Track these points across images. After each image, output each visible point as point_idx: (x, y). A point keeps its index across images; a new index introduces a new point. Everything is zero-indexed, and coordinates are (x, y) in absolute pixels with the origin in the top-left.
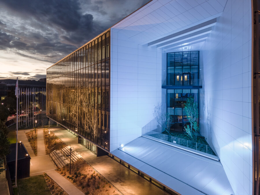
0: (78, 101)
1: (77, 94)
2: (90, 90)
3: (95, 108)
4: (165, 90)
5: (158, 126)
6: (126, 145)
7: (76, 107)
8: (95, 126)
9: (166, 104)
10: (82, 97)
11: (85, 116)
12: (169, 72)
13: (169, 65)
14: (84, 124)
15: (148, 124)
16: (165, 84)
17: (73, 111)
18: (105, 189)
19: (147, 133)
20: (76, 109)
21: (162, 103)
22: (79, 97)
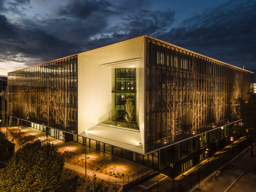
0: (48, 102)
1: (48, 96)
2: (61, 94)
3: (65, 106)
4: (114, 93)
5: (109, 117)
6: (88, 130)
7: (47, 106)
8: (65, 119)
9: (115, 103)
10: (53, 99)
11: (56, 112)
12: (117, 81)
13: (117, 76)
14: (55, 119)
15: (102, 117)
16: (114, 90)
17: (44, 109)
18: (75, 157)
19: (102, 122)
20: (47, 108)
21: (112, 102)
22: (49, 99)
